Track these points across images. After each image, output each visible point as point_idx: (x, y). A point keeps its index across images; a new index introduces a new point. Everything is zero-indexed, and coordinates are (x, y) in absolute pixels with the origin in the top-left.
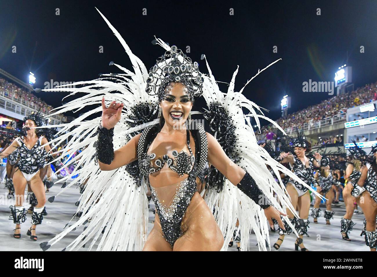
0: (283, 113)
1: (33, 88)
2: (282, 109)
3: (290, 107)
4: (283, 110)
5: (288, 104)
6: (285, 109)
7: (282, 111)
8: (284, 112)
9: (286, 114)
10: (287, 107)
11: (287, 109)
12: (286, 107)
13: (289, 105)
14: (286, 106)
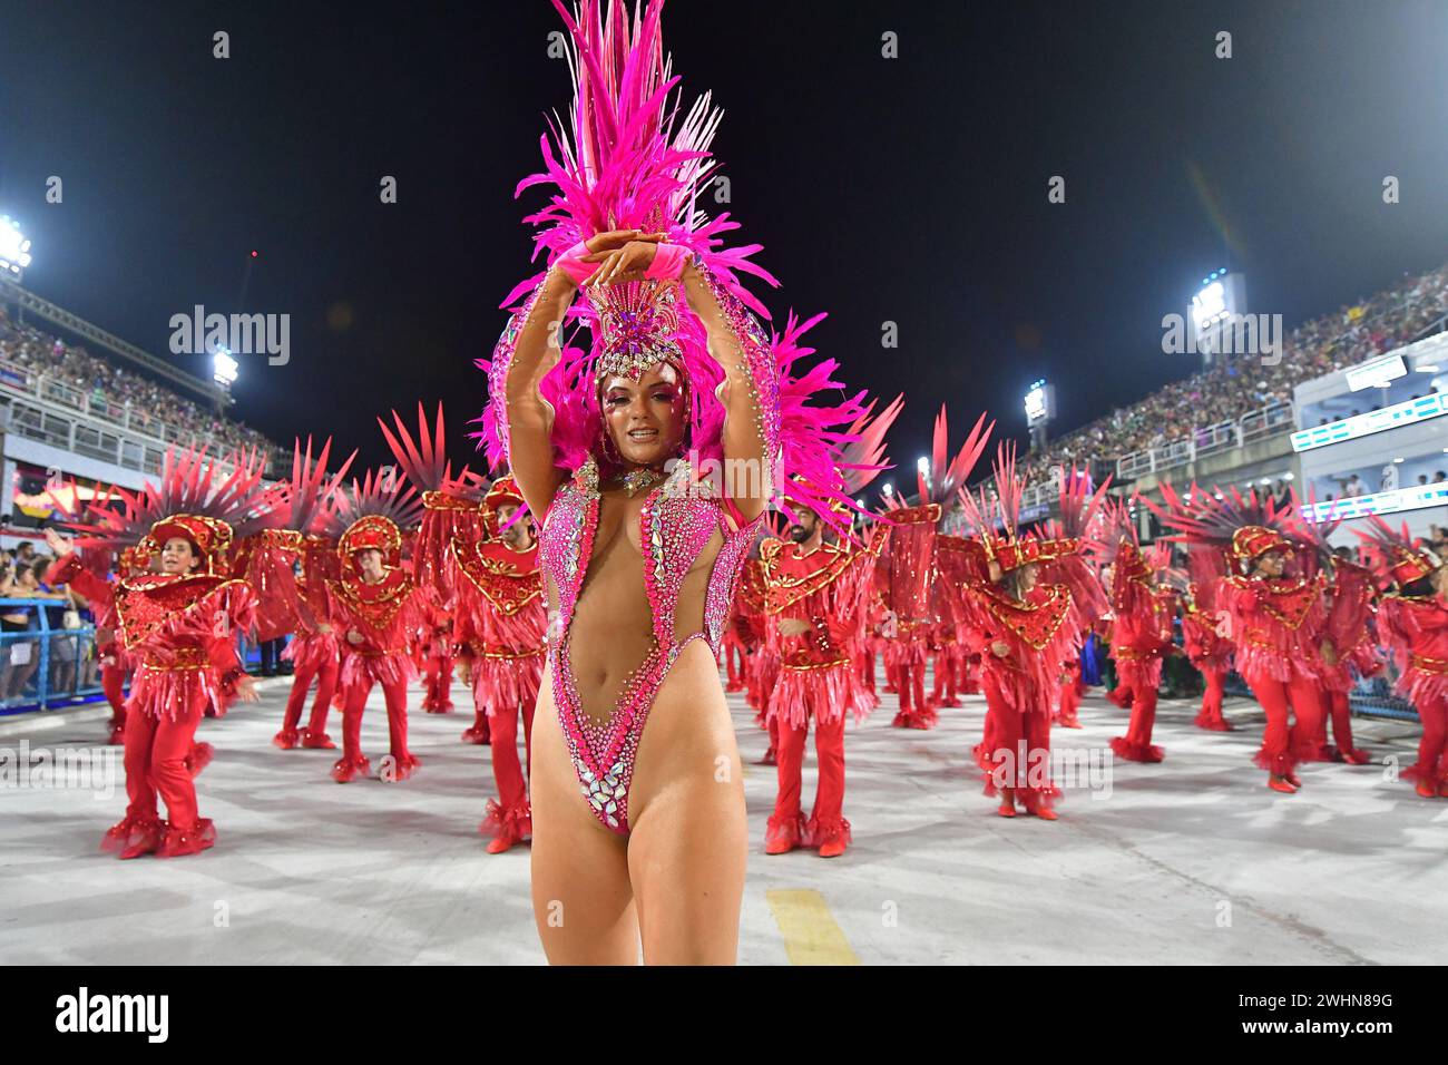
0: (1034, 436)
1: (228, 396)
2: (1030, 423)
3: (1054, 416)
4: (1032, 427)
5: (1046, 406)
6: (1037, 423)
7: (1031, 431)
8: (1037, 433)
9: (1043, 437)
10: (1046, 417)
11: (1045, 423)
12: (1042, 416)
13: (1049, 411)
14: (1043, 412)
